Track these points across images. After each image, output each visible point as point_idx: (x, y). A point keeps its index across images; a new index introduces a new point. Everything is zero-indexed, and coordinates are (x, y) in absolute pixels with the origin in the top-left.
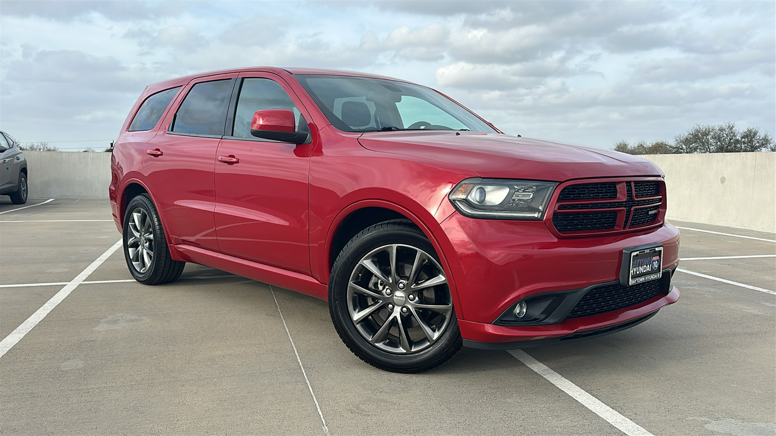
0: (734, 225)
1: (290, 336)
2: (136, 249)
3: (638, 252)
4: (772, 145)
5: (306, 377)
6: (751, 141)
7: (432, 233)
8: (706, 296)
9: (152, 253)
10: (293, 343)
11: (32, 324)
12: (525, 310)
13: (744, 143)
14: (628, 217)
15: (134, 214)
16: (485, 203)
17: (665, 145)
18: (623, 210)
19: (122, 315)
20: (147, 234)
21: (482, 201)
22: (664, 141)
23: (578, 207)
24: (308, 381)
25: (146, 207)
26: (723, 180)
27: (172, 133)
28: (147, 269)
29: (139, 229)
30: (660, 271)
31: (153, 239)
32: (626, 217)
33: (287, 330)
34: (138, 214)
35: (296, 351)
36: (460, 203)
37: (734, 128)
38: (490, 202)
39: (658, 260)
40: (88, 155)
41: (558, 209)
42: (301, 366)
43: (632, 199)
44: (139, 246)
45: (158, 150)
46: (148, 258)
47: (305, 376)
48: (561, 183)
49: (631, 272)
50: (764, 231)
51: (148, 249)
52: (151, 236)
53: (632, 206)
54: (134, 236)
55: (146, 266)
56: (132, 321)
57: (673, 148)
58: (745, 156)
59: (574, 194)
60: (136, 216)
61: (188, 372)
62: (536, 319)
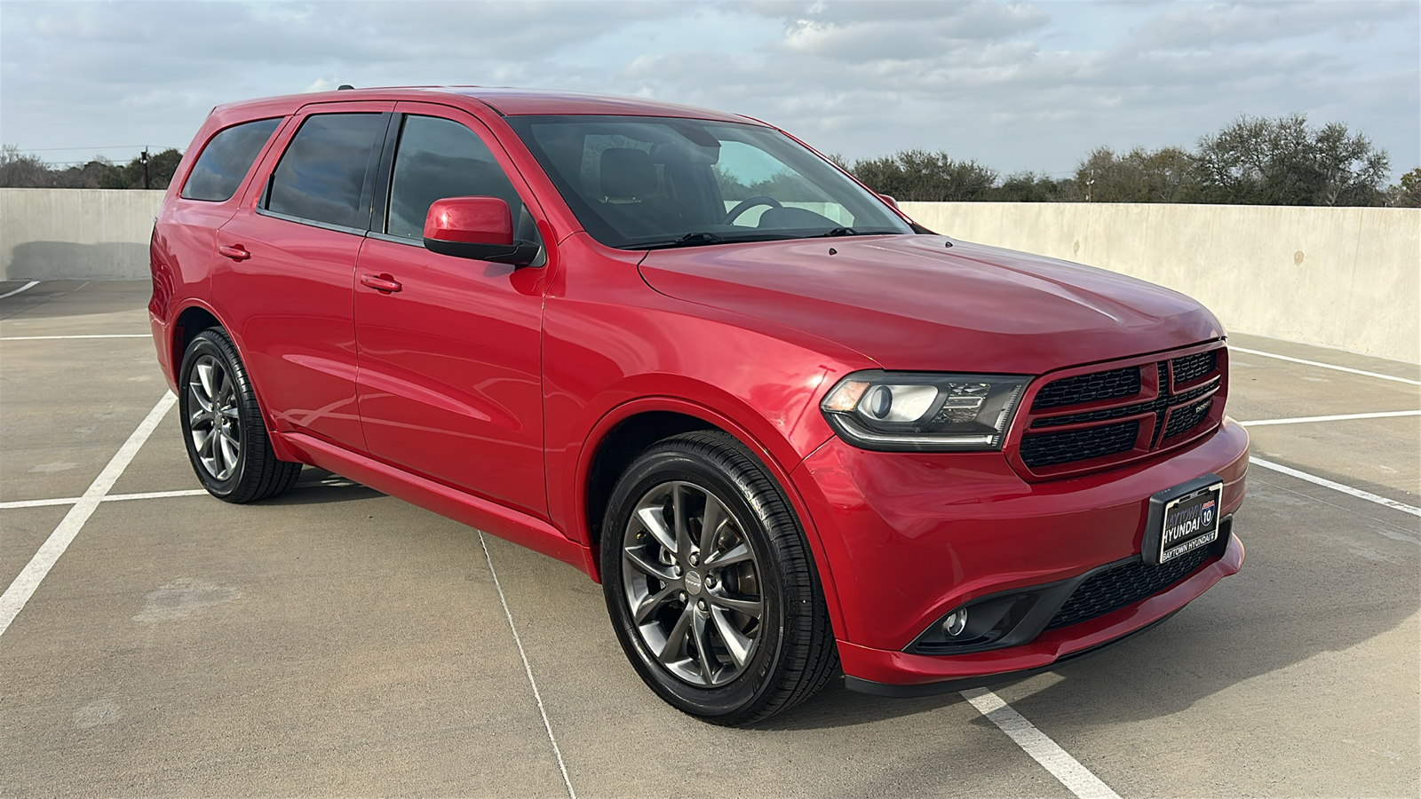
0: (1315, 341)
1: (515, 633)
2: (208, 433)
3: (1177, 501)
4: (1370, 154)
5: (552, 739)
6: (1334, 148)
7: (788, 475)
8: (1279, 515)
9: (237, 445)
10: (522, 651)
11: (12, 609)
12: (963, 622)
13: (1321, 151)
14: (1158, 429)
15: (199, 367)
16: (890, 418)
17: (1180, 153)
18: (1153, 416)
19: (187, 581)
20: (226, 407)
21: (885, 412)
22: (1178, 147)
23: (1068, 419)
24: (556, 750)
25: (221, 357)
26: (1299, 258)
27: (267, 212)
28: (230, 474)
29: (210, 395)
30: (1215, 529)
31: (238, 417)
32: (1156, 428)
33: (510, 616)
34: (208, 367)
35: (529, 672)
36: (844, 420)
37: (1305, 124)
38: (898, 416)
39: (1211, 508)
40: (100, 196)
41: (1032, 427)
42: (542, 710)
43: (1167, 392)
44: (212, 428)
45: (240, 247)
46: (230, 452)
47: (551, 736)
48: (1038, 376)
49: (1164, 537)
50: (1369, 354)
51: (231, 436)
52: (235, 412)
53: (1167, 406)
54: (201, 408)
55: (227, 467)
56: (208, 596)
57: (1194, 160)
58: (1342, 215)
59: (1061, 395)
60: (203, 370)
61: (324, 730)
62: (983, 639)
